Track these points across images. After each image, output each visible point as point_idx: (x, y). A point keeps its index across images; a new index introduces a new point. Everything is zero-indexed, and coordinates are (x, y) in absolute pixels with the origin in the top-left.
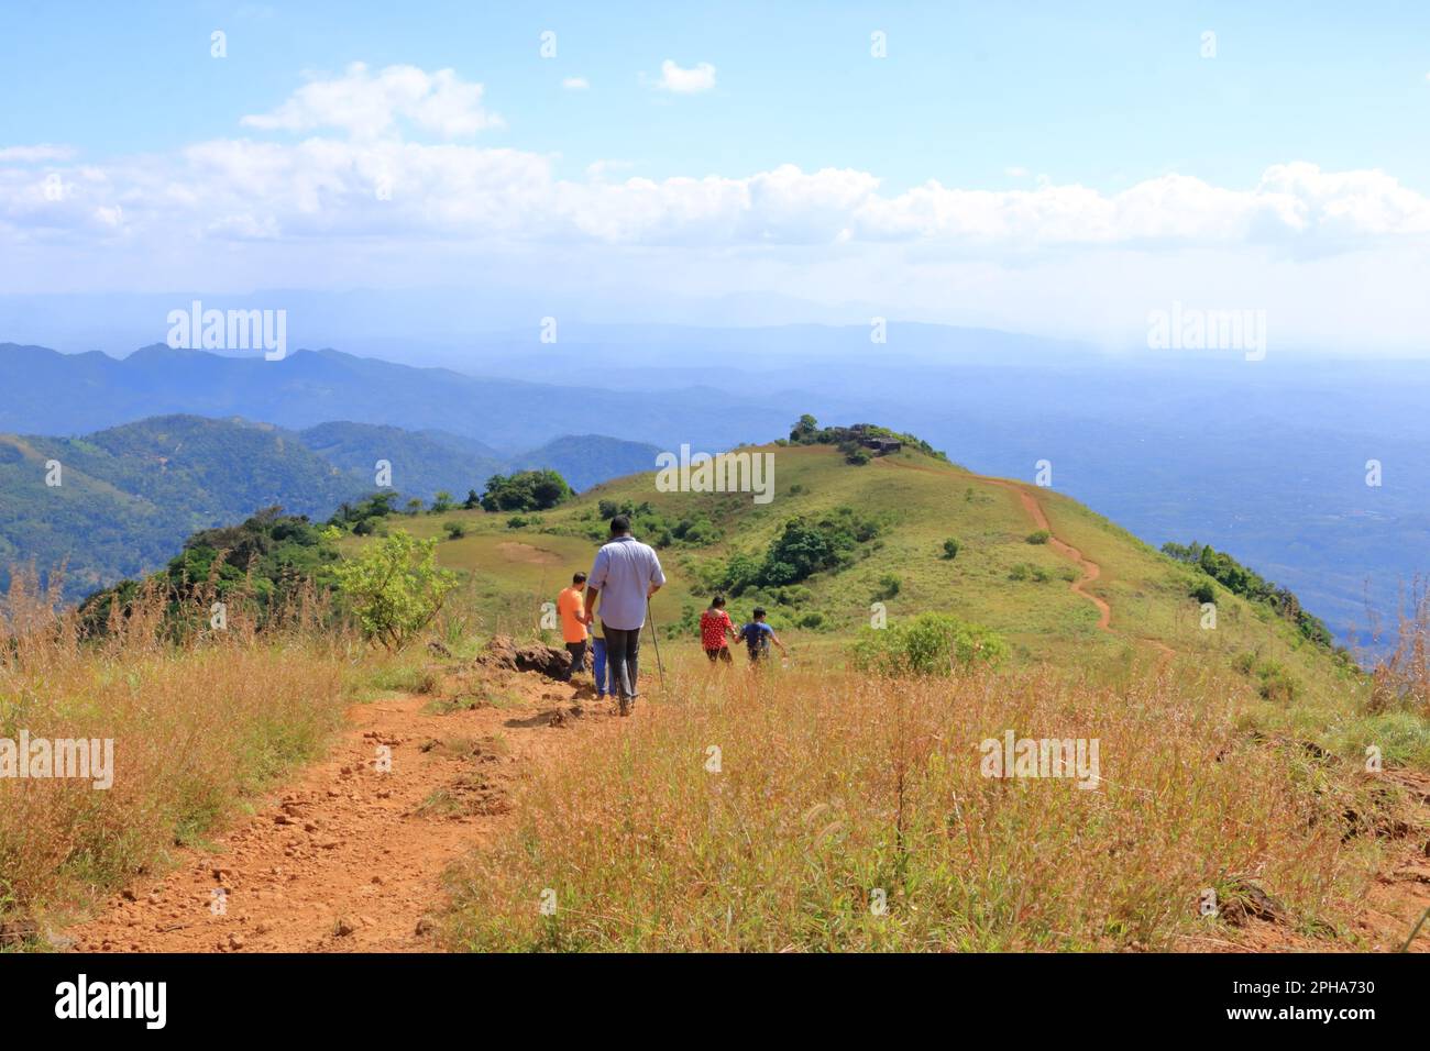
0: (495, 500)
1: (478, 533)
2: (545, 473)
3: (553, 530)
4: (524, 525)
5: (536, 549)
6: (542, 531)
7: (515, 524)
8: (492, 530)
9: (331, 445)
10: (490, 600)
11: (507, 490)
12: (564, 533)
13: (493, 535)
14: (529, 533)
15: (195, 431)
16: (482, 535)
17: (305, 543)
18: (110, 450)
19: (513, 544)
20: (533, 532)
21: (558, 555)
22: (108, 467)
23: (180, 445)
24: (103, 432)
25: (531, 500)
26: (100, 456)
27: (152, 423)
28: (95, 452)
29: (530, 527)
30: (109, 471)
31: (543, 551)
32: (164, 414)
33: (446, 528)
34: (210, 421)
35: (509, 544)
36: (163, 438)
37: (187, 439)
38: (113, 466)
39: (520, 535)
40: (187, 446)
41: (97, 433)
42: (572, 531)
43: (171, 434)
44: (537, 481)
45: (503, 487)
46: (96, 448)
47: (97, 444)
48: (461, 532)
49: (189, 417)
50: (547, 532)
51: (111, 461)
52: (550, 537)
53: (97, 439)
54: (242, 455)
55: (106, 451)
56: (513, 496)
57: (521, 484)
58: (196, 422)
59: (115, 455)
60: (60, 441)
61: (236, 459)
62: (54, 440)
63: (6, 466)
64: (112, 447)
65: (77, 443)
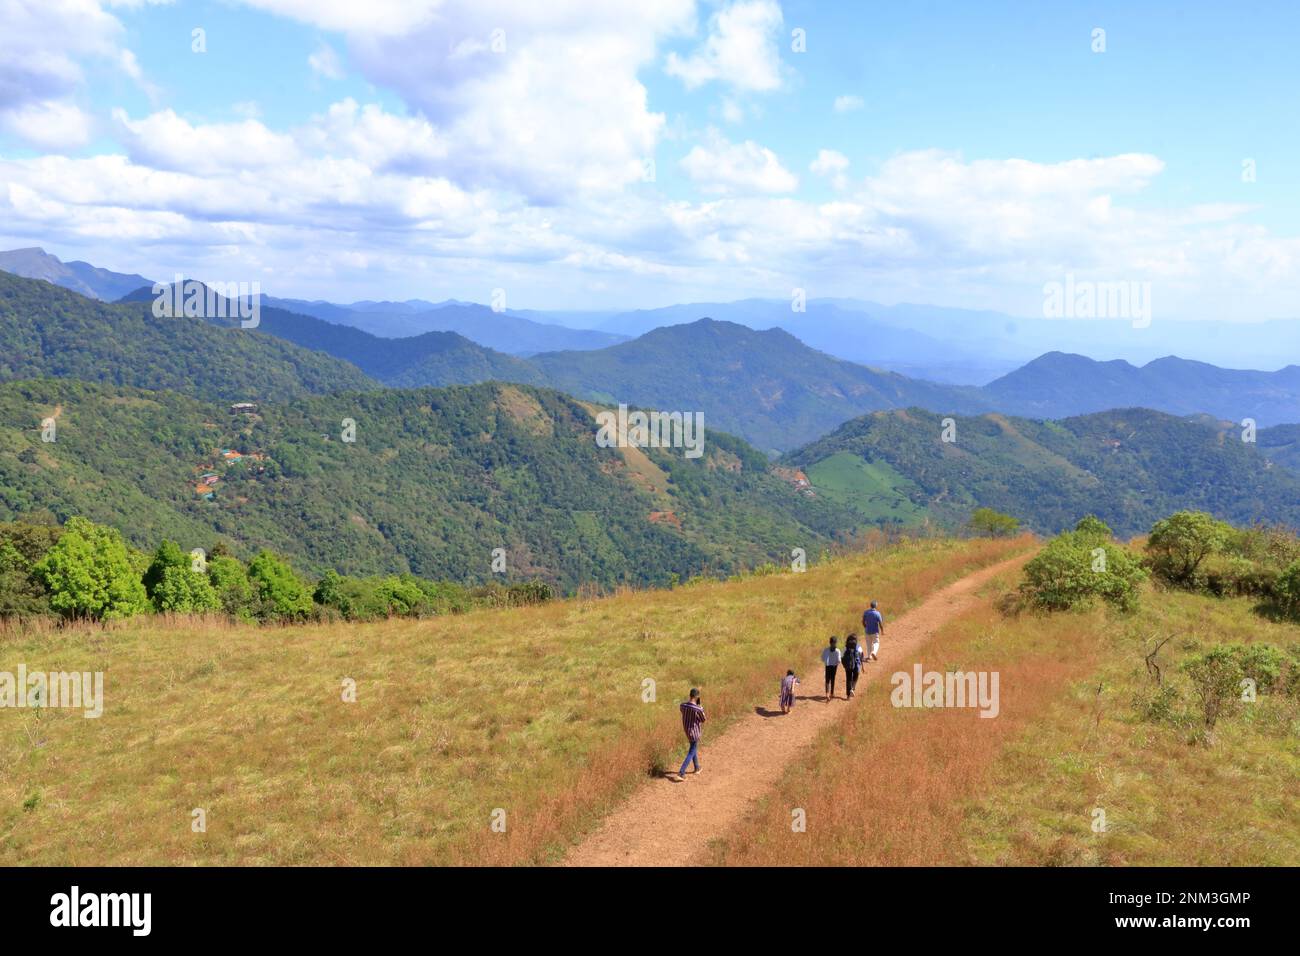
15: (1148, 422)
18: (1075, 433)
22: (1069, 446)
23: (1134, 433)
24: (1073, 418)
26: (1065, 436)
27: (1115, 413)
28: (1062, 433)
30: (1068, 449)
32: (1127, 406)
34: (1162, 415)
36: (1121, 425)
37: (1141, 428)
38: (1073, 445)
40: (1139, 434)
41: (1068, 418)
43: (1129, 423)
46: (1064, 430)
47: (1065, 426)
49: (1147, 410)
51: (1073, 441)
53: (1067, 423)
54: (1184, 446)
55: (1071, 434)
58: (1150, 414)
59: (1077, 437)
60: (1036, 422)
61: (1179, 448)
62: (1032, 421)
63: (987, 438)
64: (1077, 430)
65: (1050, 425)
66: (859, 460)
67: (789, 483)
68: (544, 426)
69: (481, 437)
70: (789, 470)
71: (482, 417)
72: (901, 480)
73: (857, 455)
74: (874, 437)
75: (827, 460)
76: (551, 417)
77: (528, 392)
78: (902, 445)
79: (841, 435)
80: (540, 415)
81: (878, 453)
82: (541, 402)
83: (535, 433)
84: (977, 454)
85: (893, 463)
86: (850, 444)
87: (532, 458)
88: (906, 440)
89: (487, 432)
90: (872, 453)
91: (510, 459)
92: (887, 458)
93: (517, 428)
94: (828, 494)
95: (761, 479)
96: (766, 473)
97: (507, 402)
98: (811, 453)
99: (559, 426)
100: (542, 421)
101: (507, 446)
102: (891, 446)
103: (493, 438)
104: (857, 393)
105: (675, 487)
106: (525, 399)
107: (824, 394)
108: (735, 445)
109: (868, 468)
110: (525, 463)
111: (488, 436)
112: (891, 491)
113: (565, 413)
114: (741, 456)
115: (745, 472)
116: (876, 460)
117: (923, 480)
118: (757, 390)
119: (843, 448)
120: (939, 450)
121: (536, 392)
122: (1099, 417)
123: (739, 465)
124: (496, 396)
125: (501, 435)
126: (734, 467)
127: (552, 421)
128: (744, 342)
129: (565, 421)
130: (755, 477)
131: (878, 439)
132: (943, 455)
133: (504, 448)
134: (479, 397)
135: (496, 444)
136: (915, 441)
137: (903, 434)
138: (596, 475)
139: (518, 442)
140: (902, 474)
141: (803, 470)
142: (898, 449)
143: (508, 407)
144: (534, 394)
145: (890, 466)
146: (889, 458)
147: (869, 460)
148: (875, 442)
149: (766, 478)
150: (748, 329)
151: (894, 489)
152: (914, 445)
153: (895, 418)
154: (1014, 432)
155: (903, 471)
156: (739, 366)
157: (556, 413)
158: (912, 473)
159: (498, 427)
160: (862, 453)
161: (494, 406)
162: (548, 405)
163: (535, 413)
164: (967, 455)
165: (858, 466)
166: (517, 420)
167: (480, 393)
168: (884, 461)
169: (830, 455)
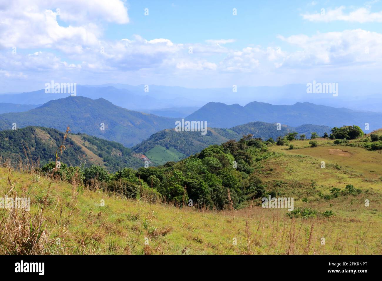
0: (333, 136)
1: (322, 145)
2: (354, 126)
3: (351, 145)
4: (340, 143)
5: (343, 151)
6: (347, 145)
7: (337, 143)
8: (328, 145)
9: (305, 132)
10: (314, 165)
11: (338, 132)
12: (356, 146)
13: (328, 146)
14: (342, 146)
15: (262, 126)
16: (323, 146)
17: (258, 147)
18: (237, 132)
19: (334, 149)
20: (343, 145)
21: (350, 153)
22: (236, 137)
23: (258, 131)
24: (235, 127)
25: (348, 136)
26: (234, 134)
27: (249, 124)
28: (233, 133)
29: (342, 144)
30: (236, 138)
31: (345, 152)
32: (254, 121)
33: (310, 143)
34: (267, 124)
35: (333, 149)
36: (253, 129)
37: (260, 129)
38: (238, 137)
39: (338, 146)
40: (260, 131)
41: (233, 127)
42: (358, 145)
43: (255, 127)
44: (350, 129)
45: (337, 131)
46: (233, 132)
47: (233, 130)
48: (316, 145)
49: (261, 122)
50: (348, 145)
51: (237, 136)
52: (350, 147)
53: (233, 129)
54: (276, 134)
55: (236, 133)
56: (340, 135)
57: (344, 130)
58: (263, 124)
59: (238, 134)
60: (223, 129)
61: (275, 135)
62: (221, 129)
63: (208, 137)
64: (238, 131)
65: (228, 130)
66: (164, 148)
67: (140, 159)
68: (53, 143)
69: (31, 149)
70: (139, 154)
71: (30, 141)
72: (181, 155)
73: (163, 146)
74: (167, 139)
75: (152, 149)
76: (54, 139)
77: (44, 130)
78: (179, 141)
79: (153, 139)
80: (50, 139)
81: (171, 145)
82: (49, 134)
83: (51, 146)
84: (205, 143)
85: (177, 149)
86: (160, 143)
87: (53, 156)
88: (179, 139)
89: (33, 146)
90: (168, 145)
91: (45, 157)
92: (174, 147)
93: (44, 144)
94: (157, 162)
95: (130, 159)
96: (131, 156)
97: (38, 134)
98: (143, 148)
99: (58, 143)
100: (52, 141)
101: (42, 152)
102: (175, 142)
103: (35, 149)
104: (138, 123)
105: (106, 163)
106: (44, 133)
107: (125, 125)
108: (118, 146)
109: (168, 151)
110: (51, 158)
111: (34, 149)
112: (178, 159)
113: (58, 137)
114: (121, 150)
115: (124, 156)
116: (170, 148)
117: (189, 154)
118: (97, 125)
119: (157, 144)
120: (192, 142)
121: (46, 129)
122: (244, 126)
123: (121, 154)
124: (34, 132)
125: (39, 148)
126: (119, 155)
127: (55, 140)
128: (90, 105)
129: (60, 141)
130: (128, 158)
131: (169, 140)
132: (193, 144)
133: (41, 153)
134: (27, 133)
135: (38, 151)
136: (183, 140)
137: (178, 137)
138: (78, 161)
139: (47, 150)
140: (181, 152)
141: (144, 154)
142: (177, 143)
143: (39, 136)
144: (46, 130)
145: (176, 150)
146: (175, 147)
147: (168, 148)
148: (168, 141)
149: (132, 158)
150: (90, 99)
151: (180, 158)
152: (183, 141)
153: (173, 131)
154: (217, 134)
155: (181, 151)
156: (88, 115)
157: (56, 137)
158: (185, 152)
159: (37, 145)
160: (165, 146)
161: (33, 136)
162: (52, 135)
163: (48, 138)
164: (202, 143)
165: (165, 151)
166: (43, 141)
167: (27, 131)
168: (173, 148)
169: (153, 147)
